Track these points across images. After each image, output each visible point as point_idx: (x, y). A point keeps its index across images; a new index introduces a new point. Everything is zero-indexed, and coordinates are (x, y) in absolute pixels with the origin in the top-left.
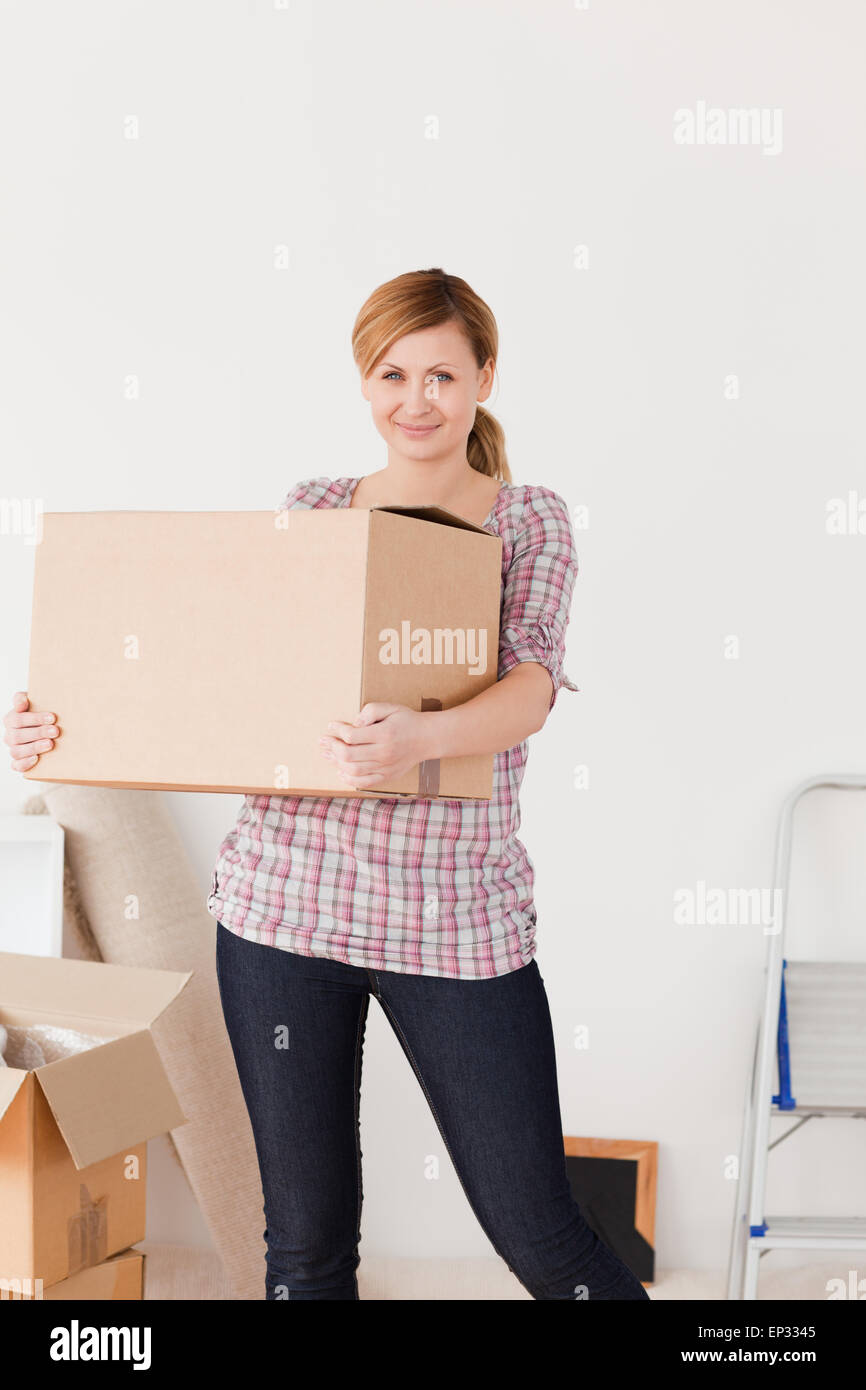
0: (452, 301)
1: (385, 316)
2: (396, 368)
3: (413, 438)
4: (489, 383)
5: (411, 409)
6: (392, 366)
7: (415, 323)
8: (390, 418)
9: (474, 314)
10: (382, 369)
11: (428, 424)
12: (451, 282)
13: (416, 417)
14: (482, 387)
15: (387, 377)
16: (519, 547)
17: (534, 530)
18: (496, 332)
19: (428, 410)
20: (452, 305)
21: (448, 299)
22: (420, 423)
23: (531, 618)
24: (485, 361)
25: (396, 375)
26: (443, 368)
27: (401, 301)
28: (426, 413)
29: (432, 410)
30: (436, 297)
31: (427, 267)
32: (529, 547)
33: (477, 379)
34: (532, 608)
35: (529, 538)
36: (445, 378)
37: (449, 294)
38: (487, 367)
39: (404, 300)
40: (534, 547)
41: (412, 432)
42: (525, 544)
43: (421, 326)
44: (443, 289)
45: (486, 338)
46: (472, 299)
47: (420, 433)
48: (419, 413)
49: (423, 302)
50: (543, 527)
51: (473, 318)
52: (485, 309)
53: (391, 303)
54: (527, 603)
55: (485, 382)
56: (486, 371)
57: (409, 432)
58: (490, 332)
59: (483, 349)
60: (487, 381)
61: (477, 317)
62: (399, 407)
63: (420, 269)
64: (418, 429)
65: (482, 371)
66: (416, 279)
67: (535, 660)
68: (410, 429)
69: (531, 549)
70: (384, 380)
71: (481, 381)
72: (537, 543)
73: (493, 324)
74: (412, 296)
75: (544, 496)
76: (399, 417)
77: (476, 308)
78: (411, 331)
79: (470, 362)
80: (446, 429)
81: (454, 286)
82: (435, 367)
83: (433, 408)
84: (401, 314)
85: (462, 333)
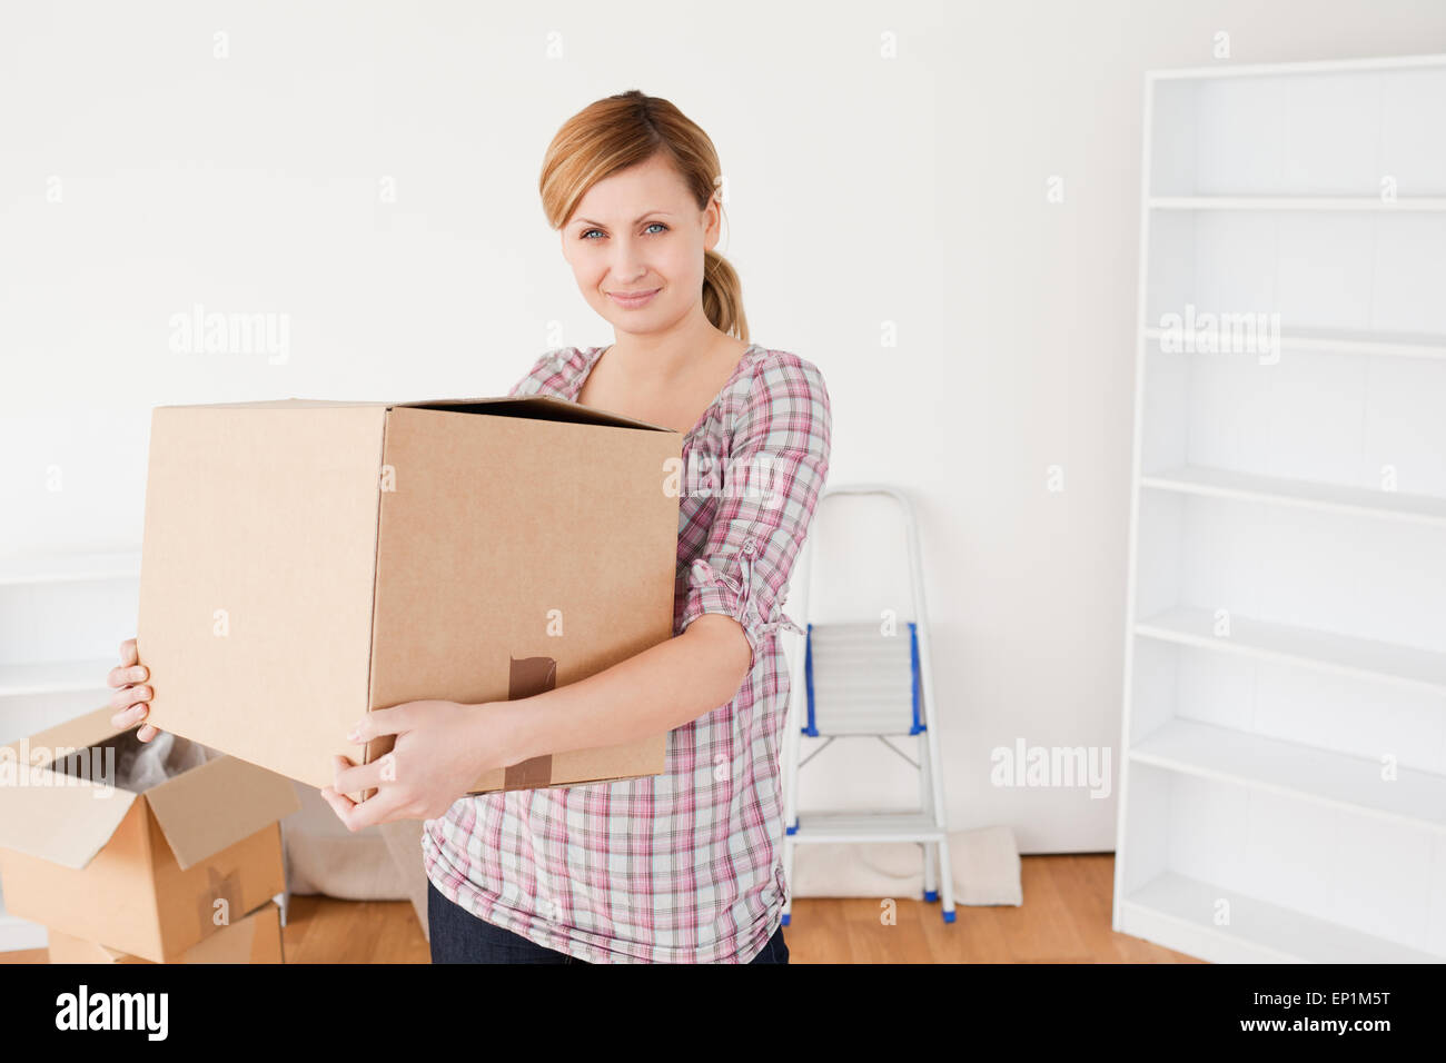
0: (655, 128)
1: (573, 158)
2: (594, 223)
3: (629, 308)
4: (716, 224)
5: (621, 274)
6: (589, 222)
7: (611, 161)
8: (597, 285)
9: (685, 143)
10: (576, 225)
11: (645, 291)
12: (650, 105)
13: (627, 284)
14: (707, 231)
15: (585, 236)
16: (738, 439)
17: (760, 414)
18: (717, 163)
19: (642, 272)
20: (656, 135)
21: (650, 127)
22: (633, 290)
23: (734, 545)
24: (708, 199)
25: (596, 233)
26: (654, 218)
27: (591, 137)
28: (641, 277)
29: (647, 272)
30: (636, 126)
31: (621, 90)
32: (748, 439)
33: (701, 223)
34: (738, 529)
35: (751, 426)
36: (658, 229)
37: (650, 120)
38: (711, 206)
39: (593, 136)
40: (753, 440)
41: (627, 302)
42: (745, 435)
43: (618, 167)
44: (643, 115)
45: (705, 171)
46: (679, 123)
47: (638, 301)
48: (631, 277)
49: (618, 134)
50: (771, 410)
51: (685, 148)
52: (698, 133)
53: (579, 141)
54: (734, 522)
55: (711, 225)
56: (710, 212)
57: (623, 302)
58: (709, 164)
59: (701, 184)
60: (713, 222)
61: (691, 147)
62: (607, 272)
63: (614, 94)
64: (635, 297)
65: (705, 212)
66: (607, 107)
67: (724, 612)
68: (624, 297)
69: (750, 442)
70: (584, 241)
71: (705, 225)
72: (757, 434)
73: (712, 152)
74: (604, 129)
75: (782, 365)
76: (608, 286)
77: (688, 135)
78: (607, 175)
79: (688, 203)
80: (669, 292)
81: (655, 109)
82: (642, 218)
83: (649, 269)
84: (591, 154)
85: (672, 169)
